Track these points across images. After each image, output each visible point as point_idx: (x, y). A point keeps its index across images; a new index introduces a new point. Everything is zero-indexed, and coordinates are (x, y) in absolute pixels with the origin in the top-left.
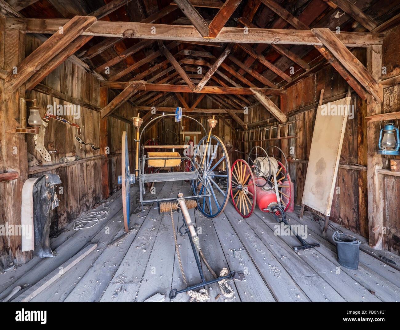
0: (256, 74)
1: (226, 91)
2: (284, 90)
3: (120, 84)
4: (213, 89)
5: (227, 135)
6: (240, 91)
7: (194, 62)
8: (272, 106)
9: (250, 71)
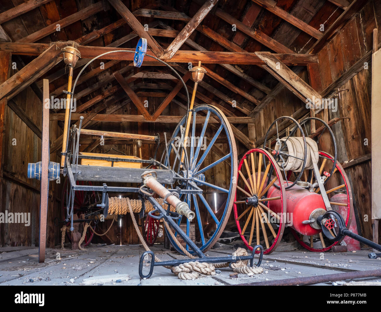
0: (263, 37)
1: (215, 58)
2: (313, 56)
3: (33, 47)
4: (194, 54)
6: (239, 58)
8: (297, 81)
9: (253, 33)
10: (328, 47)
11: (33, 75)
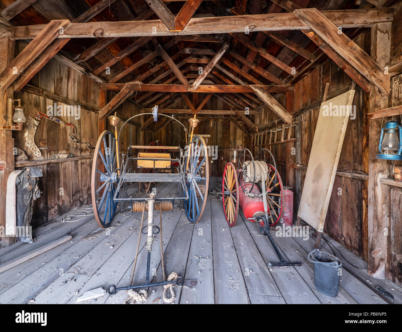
0: (260, 70)
1: (223, 90)
2: (291, 86)
3: (117, 86)
4: (209, 87)
5: (239, 139)
6: (239, 89)
7: (198, 60)
8: (276, 105)
9: (253, 67)
10: (300, 82)
11: (118, 103)
